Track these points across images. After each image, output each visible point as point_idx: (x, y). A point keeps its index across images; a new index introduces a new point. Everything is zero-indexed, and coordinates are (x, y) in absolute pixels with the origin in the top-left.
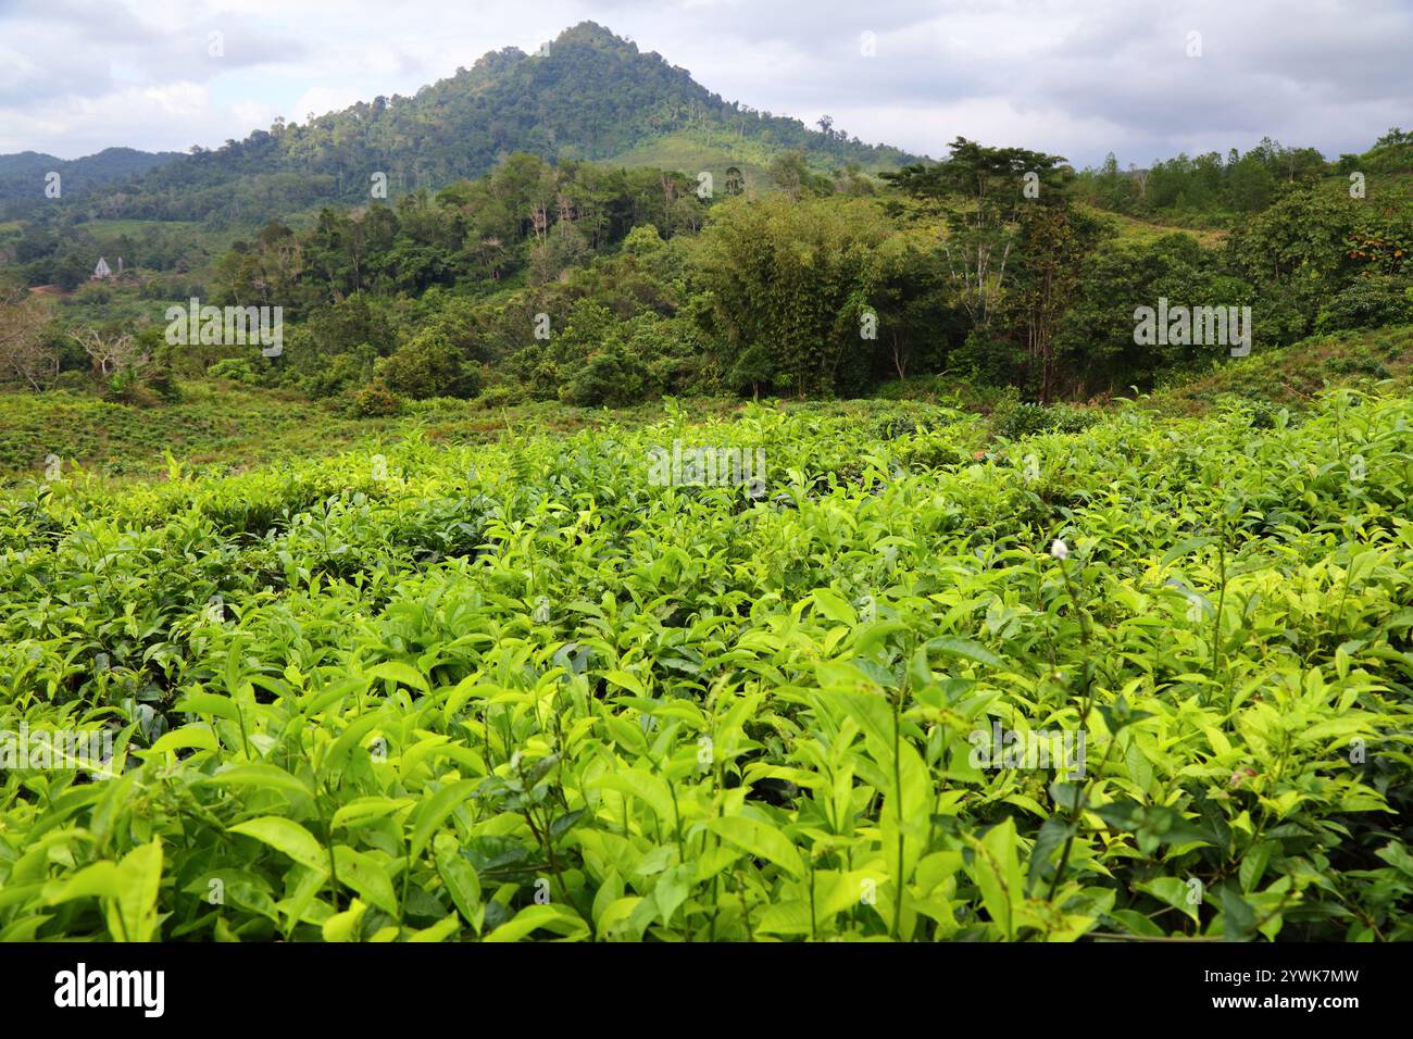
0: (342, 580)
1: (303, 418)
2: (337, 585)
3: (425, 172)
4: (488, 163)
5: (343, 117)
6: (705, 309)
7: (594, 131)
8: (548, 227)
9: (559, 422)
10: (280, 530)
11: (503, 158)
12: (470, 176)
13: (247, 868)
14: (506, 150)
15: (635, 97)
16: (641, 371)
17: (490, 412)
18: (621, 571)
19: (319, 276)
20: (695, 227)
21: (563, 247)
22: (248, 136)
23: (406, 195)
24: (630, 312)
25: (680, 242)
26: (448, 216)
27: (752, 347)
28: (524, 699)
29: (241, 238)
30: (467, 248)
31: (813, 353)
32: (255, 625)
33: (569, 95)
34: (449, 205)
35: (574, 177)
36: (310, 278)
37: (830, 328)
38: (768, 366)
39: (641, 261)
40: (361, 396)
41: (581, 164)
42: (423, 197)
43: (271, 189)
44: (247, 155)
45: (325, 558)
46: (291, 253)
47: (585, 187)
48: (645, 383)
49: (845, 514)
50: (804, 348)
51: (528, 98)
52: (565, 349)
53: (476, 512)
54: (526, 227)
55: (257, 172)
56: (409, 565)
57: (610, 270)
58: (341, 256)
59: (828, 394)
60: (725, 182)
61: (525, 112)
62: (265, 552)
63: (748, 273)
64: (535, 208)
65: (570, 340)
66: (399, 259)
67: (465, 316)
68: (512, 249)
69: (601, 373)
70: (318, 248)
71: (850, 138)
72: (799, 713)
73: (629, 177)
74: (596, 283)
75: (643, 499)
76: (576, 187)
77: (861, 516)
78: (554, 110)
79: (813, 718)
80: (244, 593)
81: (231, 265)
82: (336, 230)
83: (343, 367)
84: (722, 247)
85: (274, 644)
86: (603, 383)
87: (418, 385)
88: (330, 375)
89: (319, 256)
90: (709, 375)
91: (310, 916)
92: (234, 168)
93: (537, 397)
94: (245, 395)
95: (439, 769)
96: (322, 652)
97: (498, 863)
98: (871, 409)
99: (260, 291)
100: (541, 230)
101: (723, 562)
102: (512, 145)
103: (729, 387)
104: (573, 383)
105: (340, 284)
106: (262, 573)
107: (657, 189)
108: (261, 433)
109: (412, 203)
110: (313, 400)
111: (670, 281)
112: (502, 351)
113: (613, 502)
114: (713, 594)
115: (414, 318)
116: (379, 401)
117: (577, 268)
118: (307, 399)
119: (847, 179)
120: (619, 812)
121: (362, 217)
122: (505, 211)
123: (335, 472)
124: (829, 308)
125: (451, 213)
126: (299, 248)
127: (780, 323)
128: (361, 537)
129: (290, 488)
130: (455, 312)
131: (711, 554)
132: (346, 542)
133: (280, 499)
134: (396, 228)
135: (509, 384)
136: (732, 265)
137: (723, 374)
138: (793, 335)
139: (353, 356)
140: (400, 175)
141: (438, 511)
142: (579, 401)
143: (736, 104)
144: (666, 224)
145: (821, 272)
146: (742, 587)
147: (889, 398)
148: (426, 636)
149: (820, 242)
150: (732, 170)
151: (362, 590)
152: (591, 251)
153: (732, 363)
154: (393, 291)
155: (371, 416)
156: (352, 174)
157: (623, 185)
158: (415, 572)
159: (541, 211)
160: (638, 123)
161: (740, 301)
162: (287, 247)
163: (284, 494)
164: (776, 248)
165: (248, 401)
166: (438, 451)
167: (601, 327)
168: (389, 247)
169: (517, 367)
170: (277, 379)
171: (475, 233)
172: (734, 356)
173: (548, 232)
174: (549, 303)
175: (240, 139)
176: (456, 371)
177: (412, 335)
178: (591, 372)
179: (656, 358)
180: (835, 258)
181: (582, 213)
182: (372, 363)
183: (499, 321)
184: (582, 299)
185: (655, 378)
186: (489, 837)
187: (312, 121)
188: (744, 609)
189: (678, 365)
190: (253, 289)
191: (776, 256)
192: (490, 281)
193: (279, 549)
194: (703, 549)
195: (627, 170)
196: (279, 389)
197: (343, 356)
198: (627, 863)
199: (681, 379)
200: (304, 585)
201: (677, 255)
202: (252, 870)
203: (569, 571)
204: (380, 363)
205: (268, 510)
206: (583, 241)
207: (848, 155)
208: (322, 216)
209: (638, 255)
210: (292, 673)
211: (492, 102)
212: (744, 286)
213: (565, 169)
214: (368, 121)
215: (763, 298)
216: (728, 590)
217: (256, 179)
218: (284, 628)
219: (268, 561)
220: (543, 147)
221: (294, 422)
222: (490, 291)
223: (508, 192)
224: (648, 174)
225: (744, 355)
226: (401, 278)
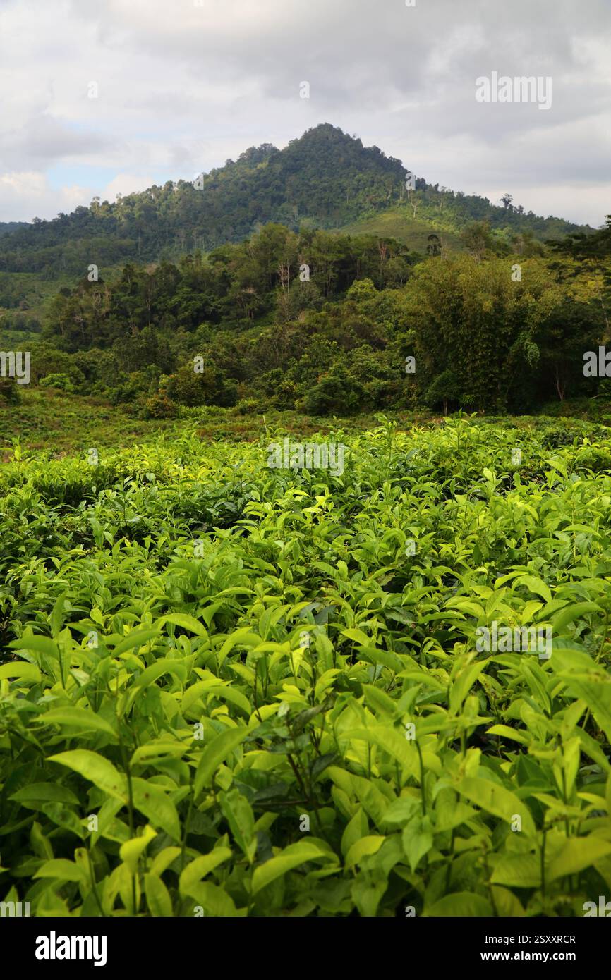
0: (135, 542)
1: (107, 418)
2: (131, 546)
3: (201, 239)
4: (248, 231)
5: (141, 197)
6: (408, 343)
7: (327, 207)
8: (291, 280)
9: (295, 426)
10: (90, 502)
11: (259, 228)
12: (233, 241)
13: (59, 781)
14: (261, 221)
15: (359, 181)
16: (358, 390)
17: (244, 417)
18: (349, 545)
19: (123, 314)
20: (402, 281)
21: (302, 295)
22: (73, 211)
23: (186, 255)
24: (351, 345)
25: (390, 293)
26: (217, 270)
27: (444, 373)
28: (279, 649)
29: (67, 286)
30: (230, 295)
31: (492, 378)
32: (69, 575)
33: (309, 180)
34: (218, 263)
35: (311, 242)
36: (115, 315)
37: (505, 360)
38: (456, 388)
39: (360, 306)
40: (149, 403)
41: (317, 232)
42: (199, 256)
43: (89, 249)
44: (73, 225)
45: (123, 524)
46: (102, 297)
47: (319, 250)
48: (361, 399)
49: (528, 507)
50: (485, 375)
51: (278, 182)
52: (301, 371)
53: (237, 495)
54: (274, 280)
55: (79, 237)
56: (185, 533)
57: (337, 313)
58: (137, 300)
59: (502, 411)
60: (426, 246)
61: (276, 193)
62: (78, 518)
63: (442, 317)
64: (281, 266)
65: (307, 365)
66: (180, 302)
67: (227, 346)
68: (264, 296)
69: (328, 390)
70: (120, 294)
71: (526, 212)
72: (499, 671)
73: (353, 243)
74: (326, 323)
75: (365, 489)
76: (313, 250)
77: (542, 510)
78: (298, 191)
79: (511, 676)
80: (62, 550)
81: (59, 305)
82: (135, 280)
83: (137, 382)
84: (423, 296)
85: (83, 591)
86: (329, 398)
87: (192, 396)
88: (127, 387)
89: (123, 299)
90: (410, 394)
91: (109, 833)
92: (63, 234)
93: (279, 407)
94: (66, 400)
95: (211, 703)
96: (119, 599)
97: (264, 796)
98: (537, 424)
99: (79, 325)
100: (286, 282)
101: (431, 542)
102: (265, 217)
103: (425, 404)
104: (307, 397)
105: (137, 320)
106: (76, 534)
107: (373, 252)
108: (76, 429)
109: (191, 261)
110: (114, 405)
111: (381, 321)
112: (253, 372)
113: (342, 490)
114: (423, 567)
115: (190, 346)
116: (163, 407)
117: (312, 311)
118: (110, 404)
119: (522, 244)
120: (364, 756)
121: (154, 271)
122: (259, 267)
123: (131, 460)
124: (504, 344)
125: (221, 268)
126: (108, 293)
127: (466, 355)
128: (149, 509)
129: (98, 470)
130: (220, 343)
131: (421, 536)
132: (138, 514)
133: (90, 478)
134: (179, 278)
135: (258, 397)
136: (430, 310)
137: (421, 393)
138: (476, 364)
139: (145, 374)
140: (183, 240)
141: (207, 491)
142: (310, 411)
143: (437, 186)
144: (380, 278)
145: (499, 316)
146: (445, 563)
147: (551, 415)
148: (200, 589)
149: (499, 293)
150: (432, 237)
151: (150, 550)
152: (322, 298)
153: (428, 385)
154: (175, 327)
155: (156, 418)
156: (148, 239)
157: (349, 249)
158: (189, 538)
159: (286, 268)
160: (361, 201)
161: (435, 338)
162: (99, 292)
163: (93, 475)
164: (465, 297)
165: (68, 404)
166: (206, 447)
167: (329, 356)
168: (172, 292)
169: (265, 384)
170: (89, 389)
171: (237, 284)
172: (430, 380)
173: (291, 284)
174: (290, 337)
175: (67, 212)
176: (220, 386)
177: (188, 359)
178: (320, 389)
179: (371, 380)
180: (510, 305)
181: (316, 269)
182: (158, 379)
183: (252, 350)
184: (315, 335)
185: (368, 395)
186: (256, 771)
187: (120, 200)
188: (448, 580)
189: (386, 385)
190: (74, 323)
191: (465, 304)
192: (247, 320)
193: (89, 516)
194: (415, 530)
195: (351, 238)
196: (90, 397)
197: (137, 373)
198: (371, 803)
199: (388, 396)
200: (107, 545)
201: (388, 302)
202: (63, 783)
203: (310, 543)
204: (164, 379)
205: (81, 486)
206: (317, 290)
207: (524, 225)
208: (125, 270)
209: (358, 302)
210: (96, 614)
211: (252, 185)
212: (439, 326)
213: (305, 237)
214: (160, 200)
215: (453, 336)
216: (434, 565)
217: (79, 242)
218: (92, 578)
219: (80, 526)
220: (289, 219)
221: (100, 421)
222: (247, 328)
223: (262, 253)
224: (368, 240)
225: (437, 379)
226: (181, 317)
